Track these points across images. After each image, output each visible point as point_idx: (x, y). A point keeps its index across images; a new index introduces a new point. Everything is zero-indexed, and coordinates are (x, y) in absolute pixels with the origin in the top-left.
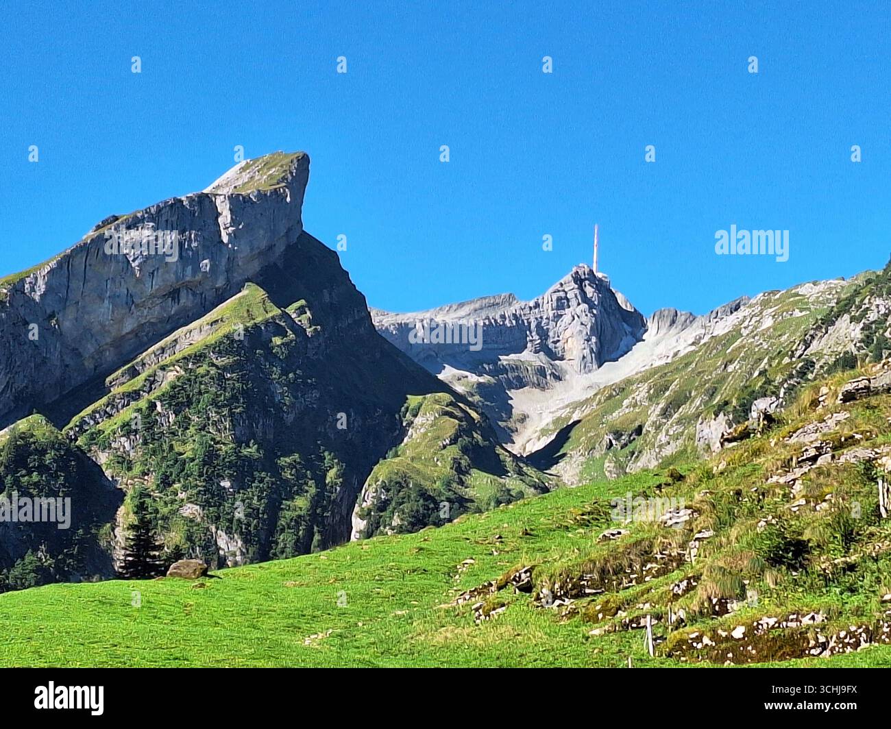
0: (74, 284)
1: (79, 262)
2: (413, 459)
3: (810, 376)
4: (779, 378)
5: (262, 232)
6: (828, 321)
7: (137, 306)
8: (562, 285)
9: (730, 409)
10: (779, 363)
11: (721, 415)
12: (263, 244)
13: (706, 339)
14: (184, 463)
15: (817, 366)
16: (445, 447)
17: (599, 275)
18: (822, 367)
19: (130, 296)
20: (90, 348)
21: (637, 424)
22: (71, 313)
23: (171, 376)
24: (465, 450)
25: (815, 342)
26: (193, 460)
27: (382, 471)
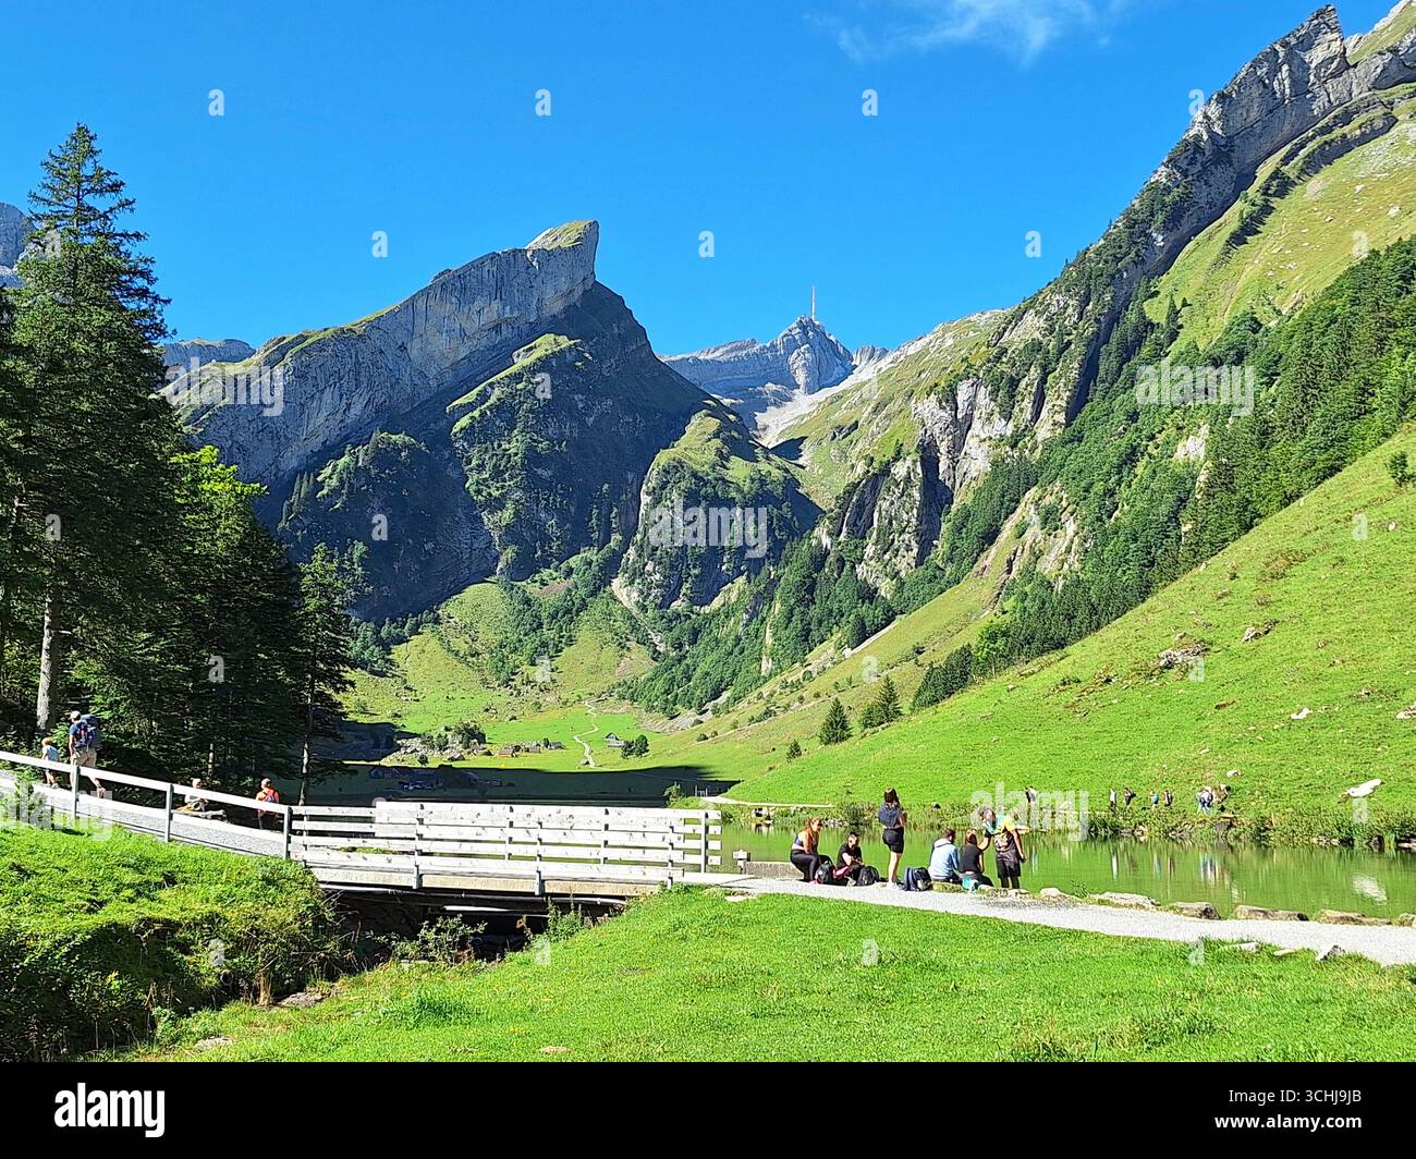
0: (419, 321)
1: (420, 304)
2: (685, 449)
3: (1004, 360)
4: (979, 363)
5: (563, 279)
6: (1018, 317)
7: (469, 338)
8: (790, 331)
9: (939, 389)
10: (977, 352)
11: (932, 395)
12: (565, 288)
13: (902, 358)
14: (510, 456)
15: (1009, 352)
16: (710, 440)
17: (817, 323)
18: (1013, 352)
19: (462, 330)
20: (432, 372)
21: (853, 421)
22: (417, 343)
23: (497, 392)
24: (725, 441)
25: (1006, 334)
26: (516, 454)
27: (663, 458)
